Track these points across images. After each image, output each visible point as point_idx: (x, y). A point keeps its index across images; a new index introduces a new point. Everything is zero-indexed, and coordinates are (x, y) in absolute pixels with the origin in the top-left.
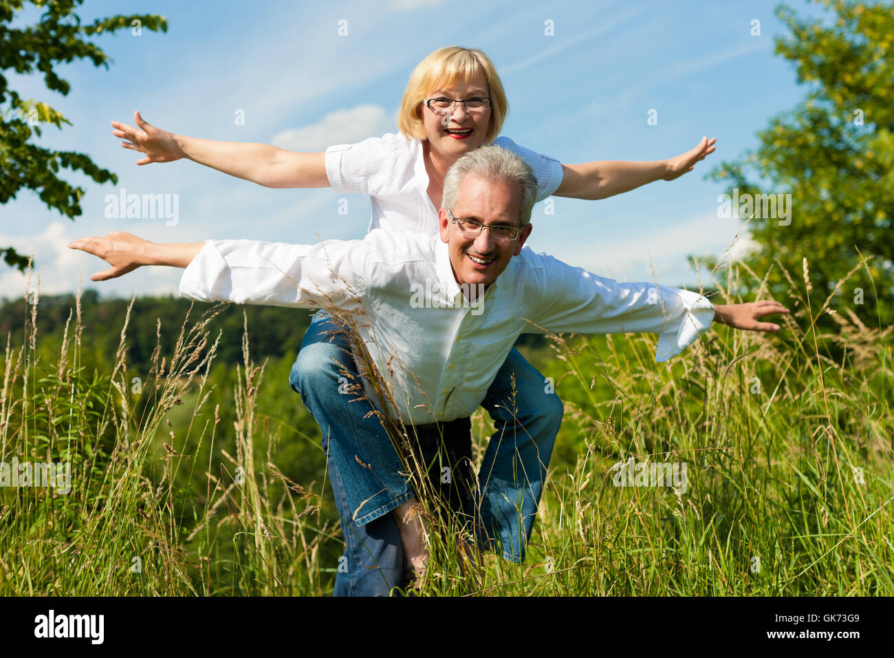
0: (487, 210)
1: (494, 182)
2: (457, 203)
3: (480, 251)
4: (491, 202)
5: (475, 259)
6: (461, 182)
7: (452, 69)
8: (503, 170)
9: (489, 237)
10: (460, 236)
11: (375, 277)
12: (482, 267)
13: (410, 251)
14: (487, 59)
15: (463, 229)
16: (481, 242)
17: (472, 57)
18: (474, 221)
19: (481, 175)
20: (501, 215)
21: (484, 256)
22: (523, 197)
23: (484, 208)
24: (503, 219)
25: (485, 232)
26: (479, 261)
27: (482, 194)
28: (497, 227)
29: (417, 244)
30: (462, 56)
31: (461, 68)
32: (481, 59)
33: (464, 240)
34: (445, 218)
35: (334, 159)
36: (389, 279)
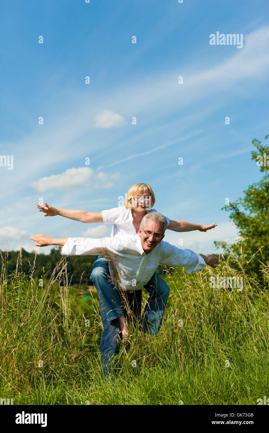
0: (154, 230)
1: (157, 222)
2: (145, 227)
3: (150, 241)
4: (155, 227)
5: (148, 243)
6: (146, 221)
7: (140, 189)
8: (159, 219)
9: (153, 237)
10: (145, 236)
11: (119, 247)
12: (150, 245)
13: (129, 241)
14: (150, 187)
15: (146, 234)
16: (151, 238)
17: (146, 186)
18: (150, 232)
19: (153, 220)
20: (157, 231)
21: (151, 242)
22: (163, 227)
23: (153, 229)
24: (158, 233)
25: (152, 236)
26: (149, 243)
27: (153, 225)
28: (156, 235)
29: (131, 239)
30: (143, 186)
31: (143, 189)
32: (148, 186)
33: (146, 237)
34: (141, 230)
35: (105, 214)
36: (123, 249)
